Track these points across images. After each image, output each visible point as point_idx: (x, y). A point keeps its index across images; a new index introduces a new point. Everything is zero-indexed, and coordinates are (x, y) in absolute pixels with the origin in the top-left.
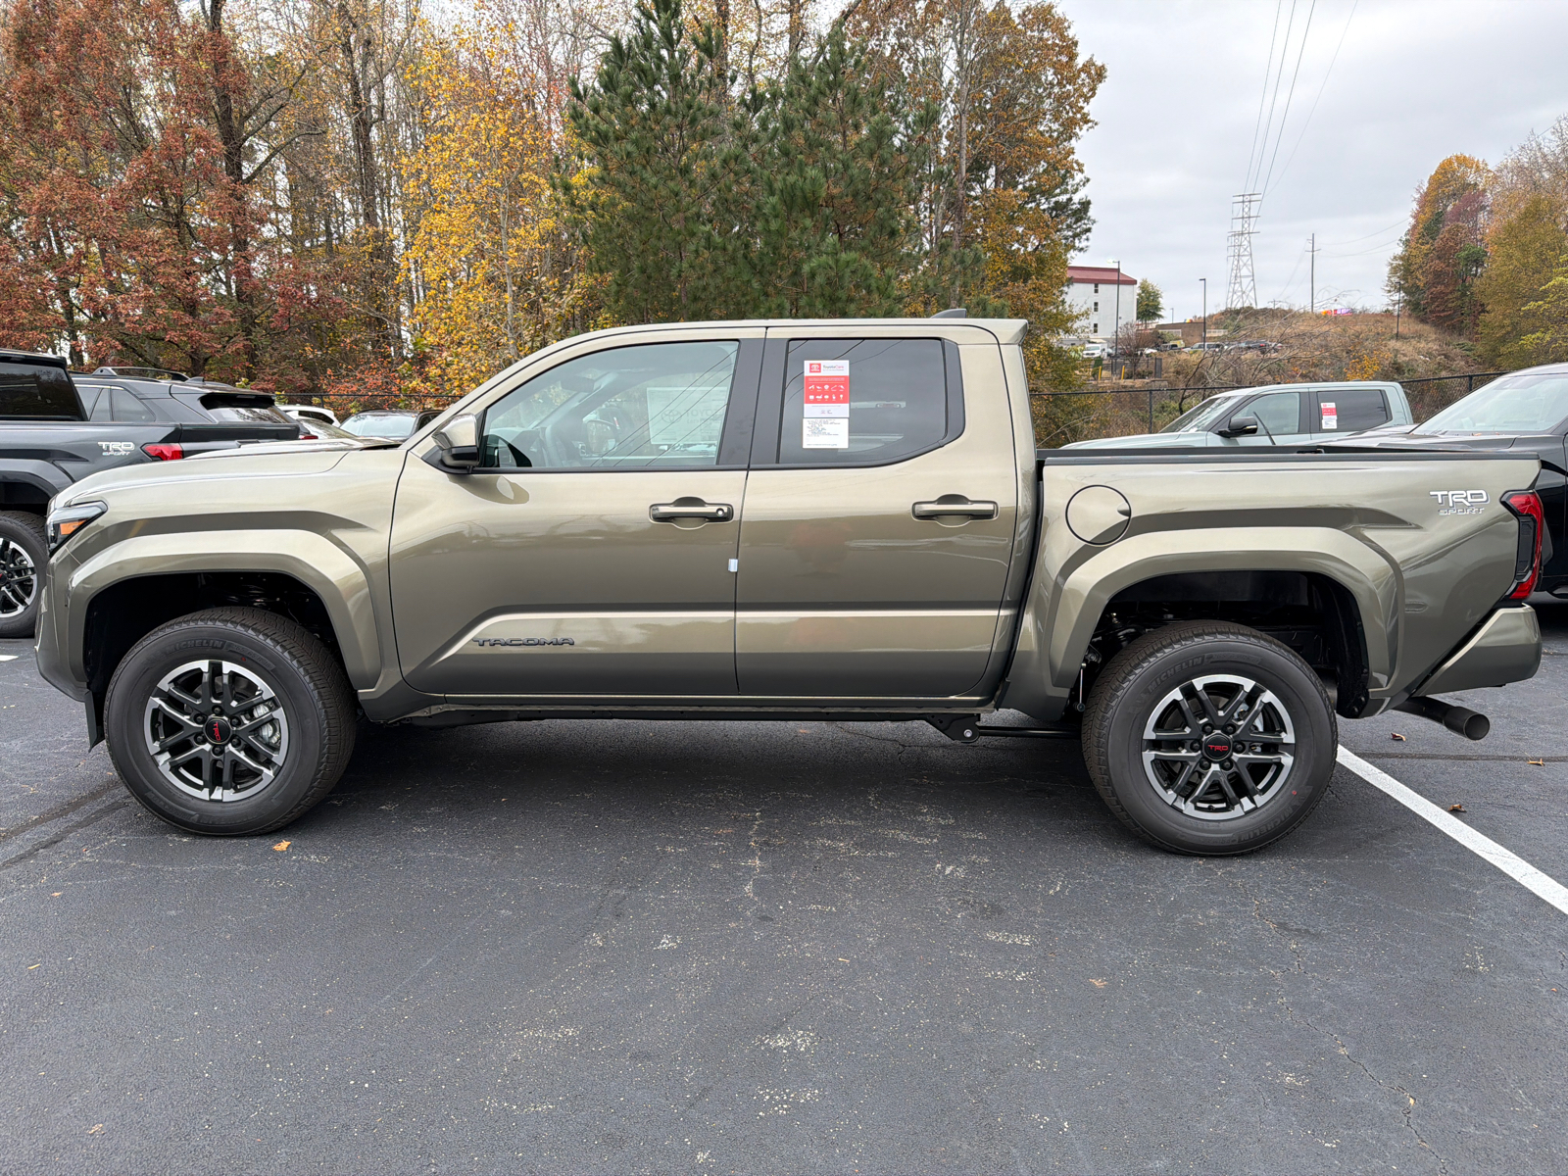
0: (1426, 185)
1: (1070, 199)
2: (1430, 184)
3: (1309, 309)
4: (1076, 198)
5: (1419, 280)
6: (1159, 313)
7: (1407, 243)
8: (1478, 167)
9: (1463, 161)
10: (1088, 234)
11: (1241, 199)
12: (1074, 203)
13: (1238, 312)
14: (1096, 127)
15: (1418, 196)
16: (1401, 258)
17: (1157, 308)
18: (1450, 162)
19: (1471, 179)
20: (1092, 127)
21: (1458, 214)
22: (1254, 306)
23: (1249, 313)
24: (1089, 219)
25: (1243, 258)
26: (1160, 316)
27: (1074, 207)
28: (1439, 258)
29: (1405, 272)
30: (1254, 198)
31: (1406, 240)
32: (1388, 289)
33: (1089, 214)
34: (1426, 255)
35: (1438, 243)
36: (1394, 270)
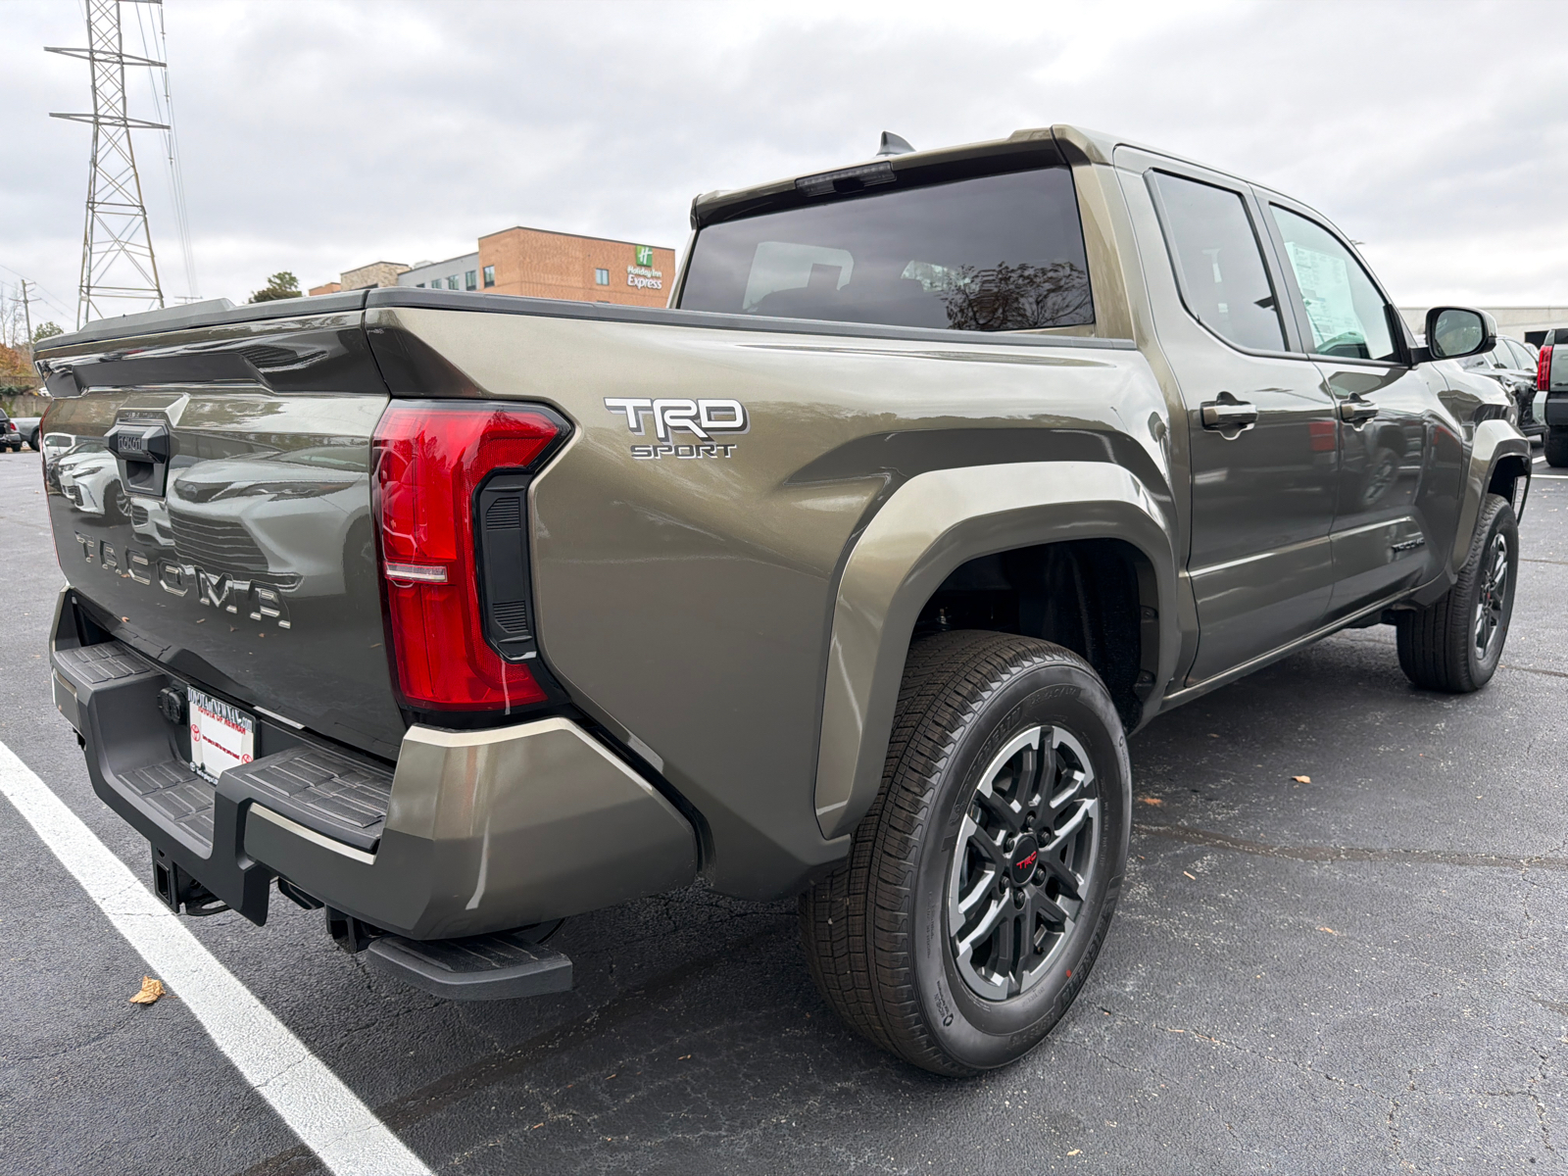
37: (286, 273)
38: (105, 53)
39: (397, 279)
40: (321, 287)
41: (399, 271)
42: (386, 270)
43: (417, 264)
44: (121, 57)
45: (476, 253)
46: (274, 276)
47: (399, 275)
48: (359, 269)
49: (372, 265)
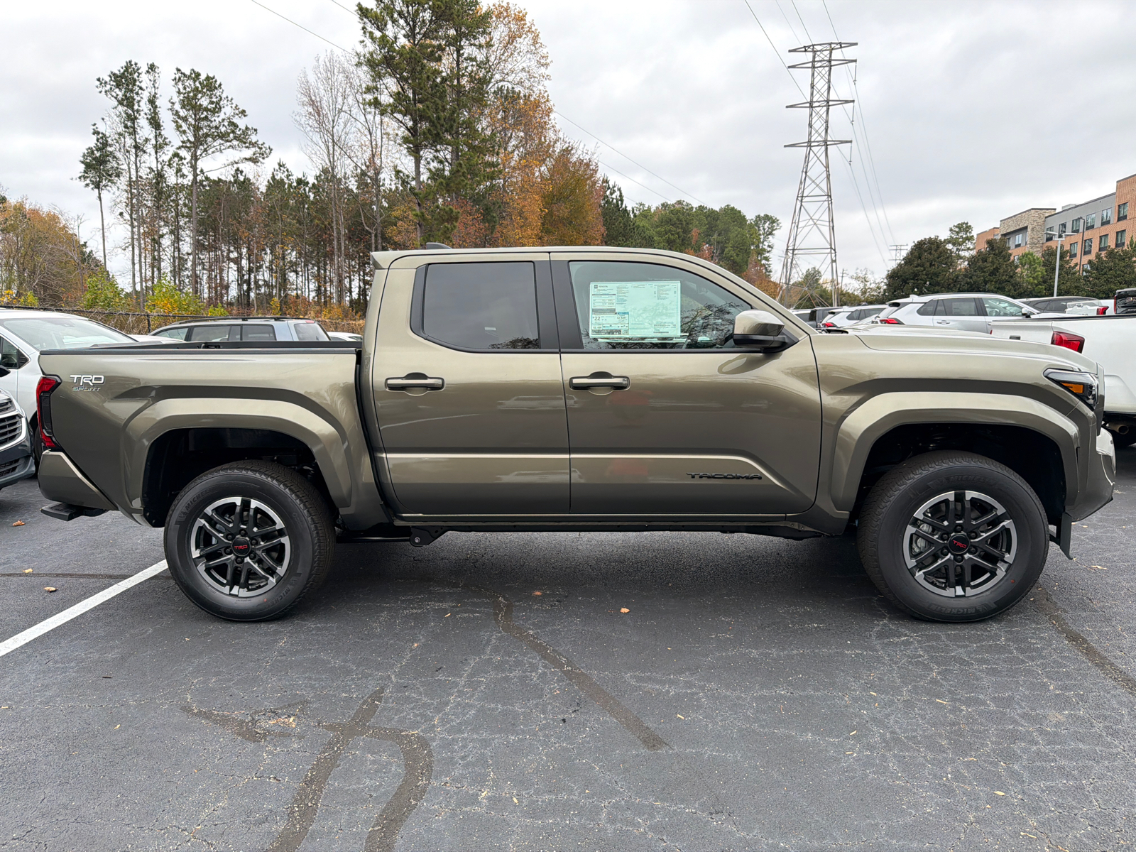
37: (964, 223)
38: (819, 102)
39: (1045, 221)
40: (986, 231)
41: (1047, 215)
42: (1036, 214)
43: (1063, 207)
44: (828, 102)
45: (1114, 194)
46: (954, 226)
47: (1046, 217)
48: (1014, 216)
49: (1025, 212)
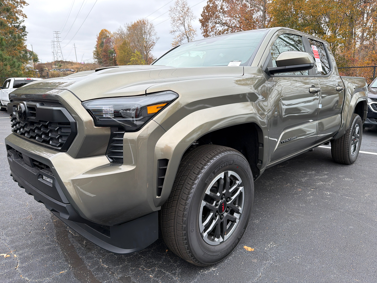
0: (98, 35)
1: (19, 25)
2: (99, 34)
3: (76, 62)
4: (21, 25)
5: (101, 57)
6: (38, 60)
7: (96, 48)
8: (109, 32)
9: (106, 31)
10: (26, 36)
11: (55, 32)
12: (20, 27)
13: (59, 62)
14: (28, 5)
15: (97, 37)
16: (96, 51)
17: (37, 59)
18: (103, 30)
19: (108, 35)
20: (27, 5)
21: (107, 42)
22: (63, 60)
23: (62, 62)
24: (26, 32)
25: (58, 48)
26: (38, 61)
27: (21, 27)
28: (104, 52)
29: (97, 54)
30: (58, 32)
31: (96, 47)
32: (94, 58)
33: (26, 30)
34: (101, 51)
35: (103, 48)
36: (94, 54)
